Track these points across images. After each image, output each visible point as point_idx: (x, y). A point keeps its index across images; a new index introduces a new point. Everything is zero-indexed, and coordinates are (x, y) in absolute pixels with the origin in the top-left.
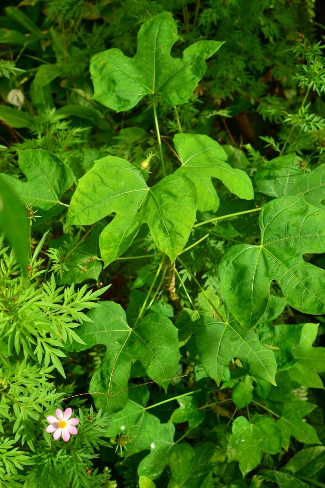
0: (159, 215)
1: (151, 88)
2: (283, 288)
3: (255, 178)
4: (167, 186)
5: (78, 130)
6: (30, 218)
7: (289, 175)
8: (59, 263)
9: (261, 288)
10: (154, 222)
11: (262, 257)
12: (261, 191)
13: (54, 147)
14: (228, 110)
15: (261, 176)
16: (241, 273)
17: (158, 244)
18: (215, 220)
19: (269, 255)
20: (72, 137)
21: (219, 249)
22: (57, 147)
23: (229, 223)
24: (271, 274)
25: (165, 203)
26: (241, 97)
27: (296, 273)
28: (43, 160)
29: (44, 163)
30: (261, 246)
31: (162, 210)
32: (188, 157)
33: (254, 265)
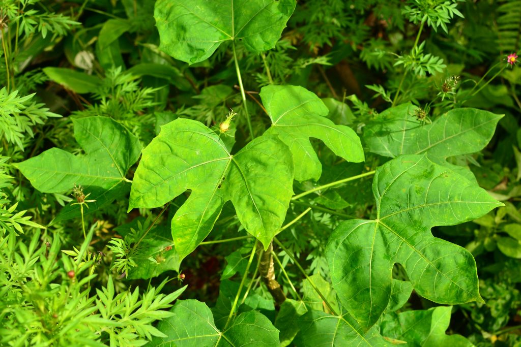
0: (246, 189)
1: (229, 32)
2: (409, 273)
3: (364, 135)
4: (254, 152)
5: (149, 90)
6: (81, 204)
7: (405, 128)
8: (124, 257)
9: (381, 274)
10: (240, 199)
11: (380, 234)
12: (372, 151)
13: (122, 112)
14: (327, 57)
15: (370, 133)
16: (354, 257)
17: (247, 227)
18: (318, 189)
19: (387, 230)
20: (141, 100)
21: (326, 223)
22: (125, 112)
23: (335, 192)
24: (393, 256)
25: (252, 174)
26: (341, 43)
27: (424, 252)
28: (103, 128)
29: (105, 133)
30: (378, 221)
31: (249, 183)
32: (279, 114)
33: (370, 245)
